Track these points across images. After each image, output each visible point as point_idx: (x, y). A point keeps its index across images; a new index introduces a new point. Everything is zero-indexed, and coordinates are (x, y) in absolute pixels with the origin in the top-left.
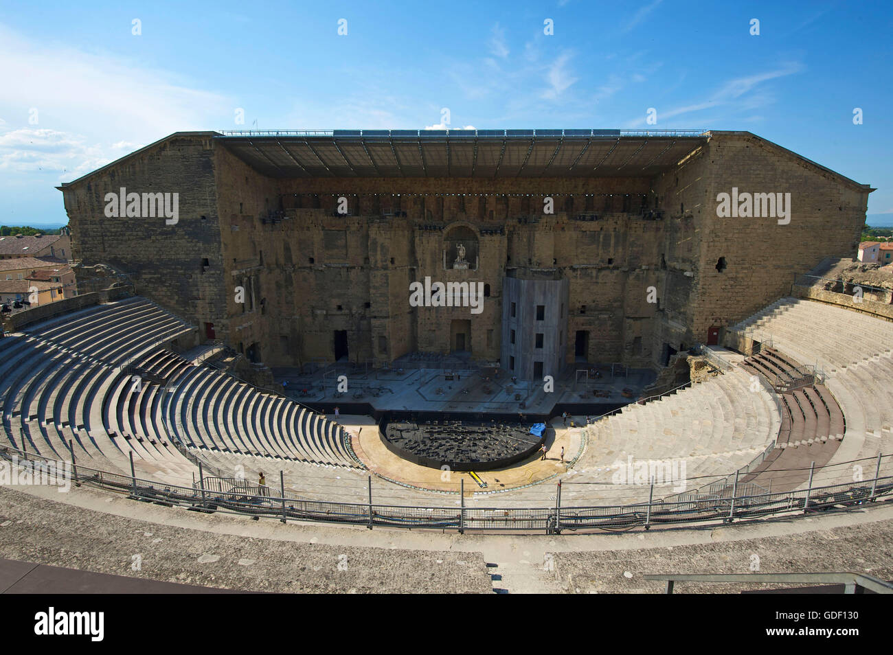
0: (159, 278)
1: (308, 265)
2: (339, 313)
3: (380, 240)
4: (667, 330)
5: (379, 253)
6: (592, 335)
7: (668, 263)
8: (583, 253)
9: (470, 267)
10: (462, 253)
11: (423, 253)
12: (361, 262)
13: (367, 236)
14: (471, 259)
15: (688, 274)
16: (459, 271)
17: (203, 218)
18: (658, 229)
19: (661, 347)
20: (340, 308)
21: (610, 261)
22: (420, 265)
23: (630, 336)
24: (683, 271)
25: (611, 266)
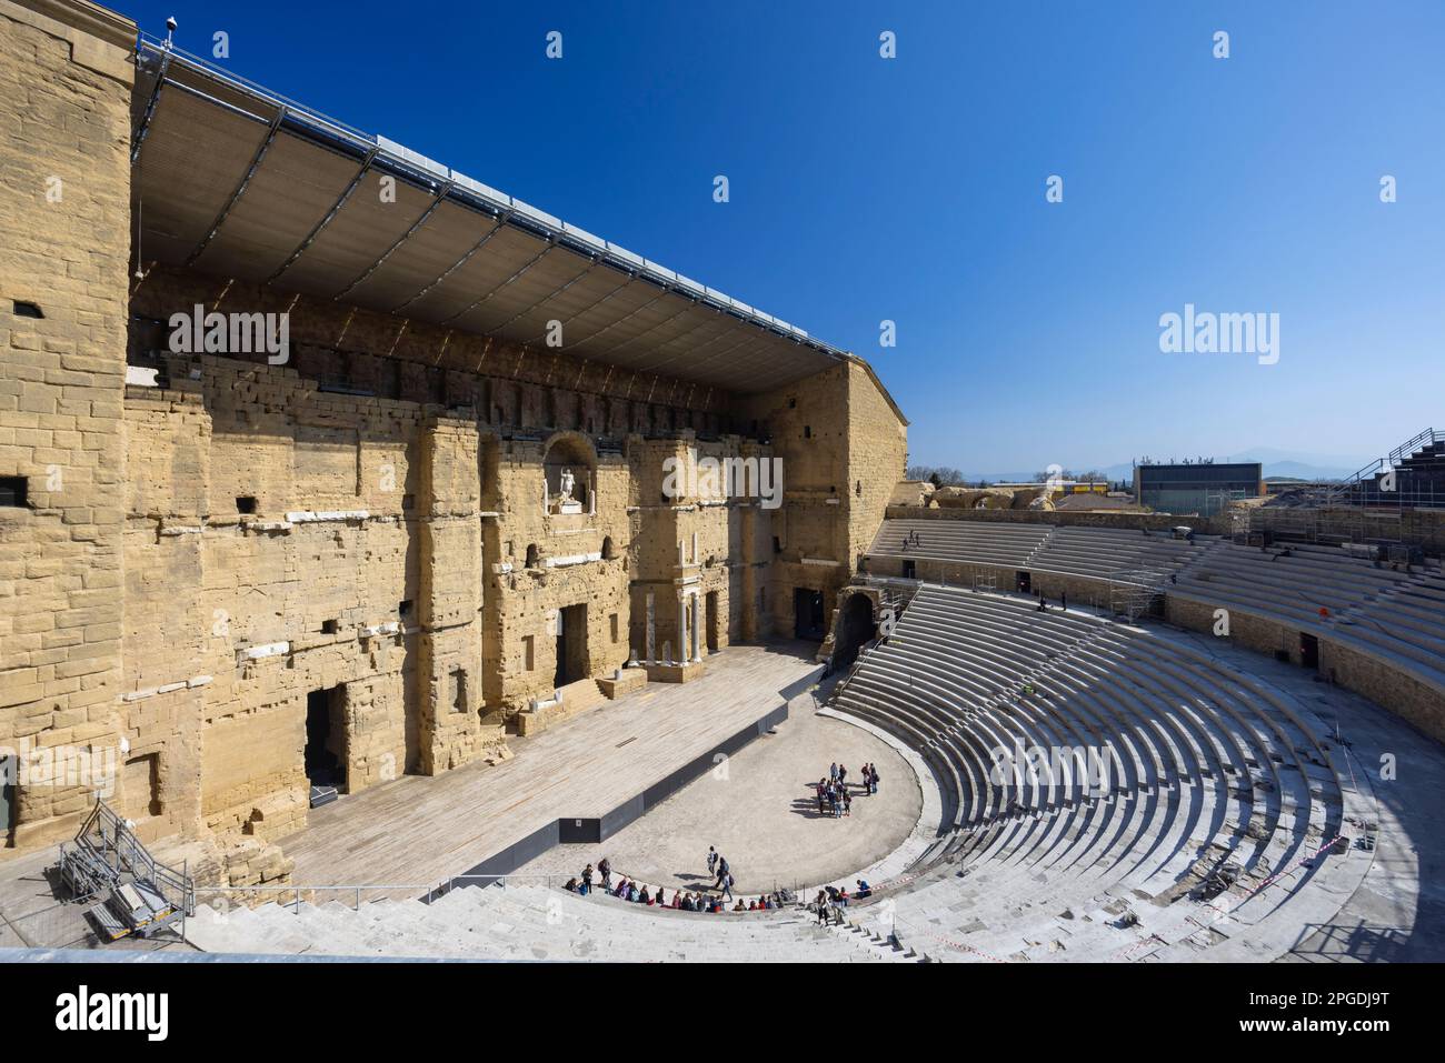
1: (236, 518)
2: (329, 638)
4: (799, 571)
5: (455, 481)
9: (584, 511)
10: (569, 485)
11: (513, 486)
12: (396, 506)
15: (831, 502)
16: (569, 516)
19: (790, 593)
20: (329, 627)
22: (506, 509)
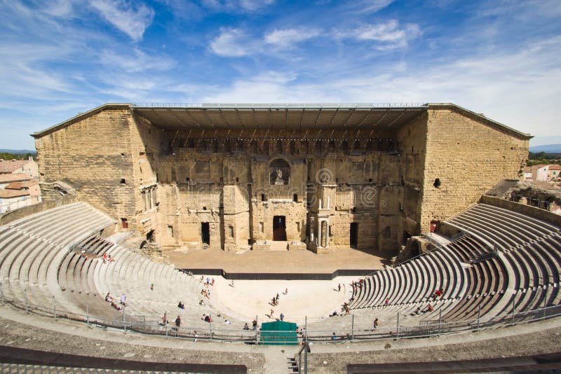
0: (94, 191)
1: (186, 182)
2: (205, 211)
3: (230, 168)
4: (405, 223)
5: (229, 175)
6: (360, 225)
7: (405, 182)
8: (353, 175)
9: (285, 184)
10: (280, 175)
11: (256, 175)
12: (219, 181)
13: (222, 165)
14: (286, 178)
15: (417, 189)
17: (123, 154)
18: (399, 161)
19: (402, 233)
20: (205, 209)
21: (370, 180)
22: (254, 182)
23: (382, 226)
24: (414, 187)
25: (371, 183)
